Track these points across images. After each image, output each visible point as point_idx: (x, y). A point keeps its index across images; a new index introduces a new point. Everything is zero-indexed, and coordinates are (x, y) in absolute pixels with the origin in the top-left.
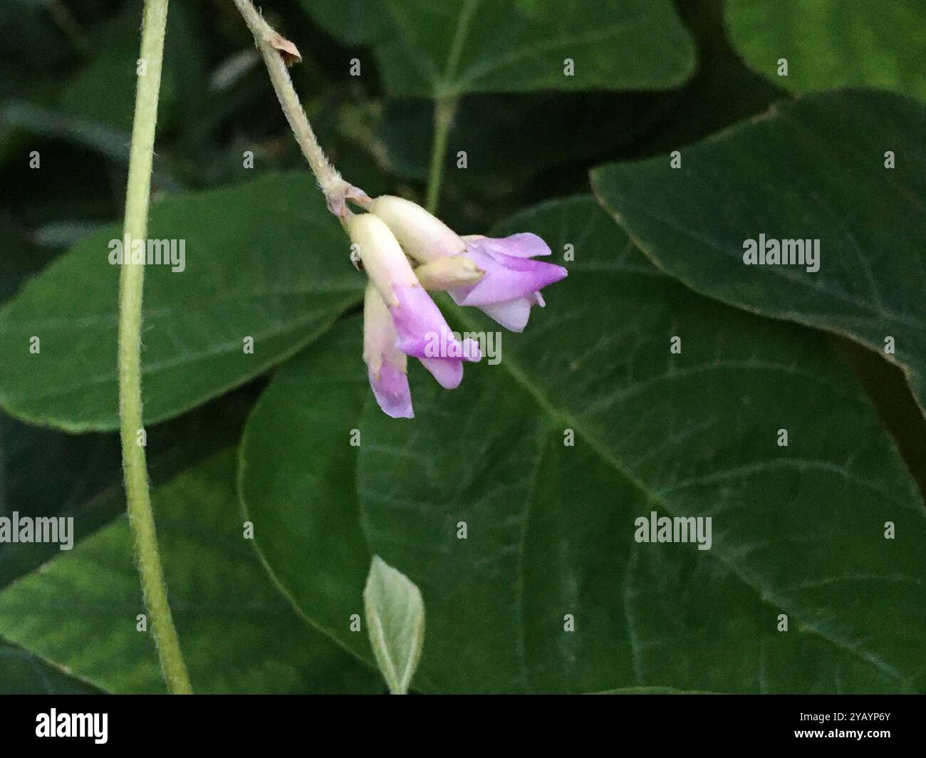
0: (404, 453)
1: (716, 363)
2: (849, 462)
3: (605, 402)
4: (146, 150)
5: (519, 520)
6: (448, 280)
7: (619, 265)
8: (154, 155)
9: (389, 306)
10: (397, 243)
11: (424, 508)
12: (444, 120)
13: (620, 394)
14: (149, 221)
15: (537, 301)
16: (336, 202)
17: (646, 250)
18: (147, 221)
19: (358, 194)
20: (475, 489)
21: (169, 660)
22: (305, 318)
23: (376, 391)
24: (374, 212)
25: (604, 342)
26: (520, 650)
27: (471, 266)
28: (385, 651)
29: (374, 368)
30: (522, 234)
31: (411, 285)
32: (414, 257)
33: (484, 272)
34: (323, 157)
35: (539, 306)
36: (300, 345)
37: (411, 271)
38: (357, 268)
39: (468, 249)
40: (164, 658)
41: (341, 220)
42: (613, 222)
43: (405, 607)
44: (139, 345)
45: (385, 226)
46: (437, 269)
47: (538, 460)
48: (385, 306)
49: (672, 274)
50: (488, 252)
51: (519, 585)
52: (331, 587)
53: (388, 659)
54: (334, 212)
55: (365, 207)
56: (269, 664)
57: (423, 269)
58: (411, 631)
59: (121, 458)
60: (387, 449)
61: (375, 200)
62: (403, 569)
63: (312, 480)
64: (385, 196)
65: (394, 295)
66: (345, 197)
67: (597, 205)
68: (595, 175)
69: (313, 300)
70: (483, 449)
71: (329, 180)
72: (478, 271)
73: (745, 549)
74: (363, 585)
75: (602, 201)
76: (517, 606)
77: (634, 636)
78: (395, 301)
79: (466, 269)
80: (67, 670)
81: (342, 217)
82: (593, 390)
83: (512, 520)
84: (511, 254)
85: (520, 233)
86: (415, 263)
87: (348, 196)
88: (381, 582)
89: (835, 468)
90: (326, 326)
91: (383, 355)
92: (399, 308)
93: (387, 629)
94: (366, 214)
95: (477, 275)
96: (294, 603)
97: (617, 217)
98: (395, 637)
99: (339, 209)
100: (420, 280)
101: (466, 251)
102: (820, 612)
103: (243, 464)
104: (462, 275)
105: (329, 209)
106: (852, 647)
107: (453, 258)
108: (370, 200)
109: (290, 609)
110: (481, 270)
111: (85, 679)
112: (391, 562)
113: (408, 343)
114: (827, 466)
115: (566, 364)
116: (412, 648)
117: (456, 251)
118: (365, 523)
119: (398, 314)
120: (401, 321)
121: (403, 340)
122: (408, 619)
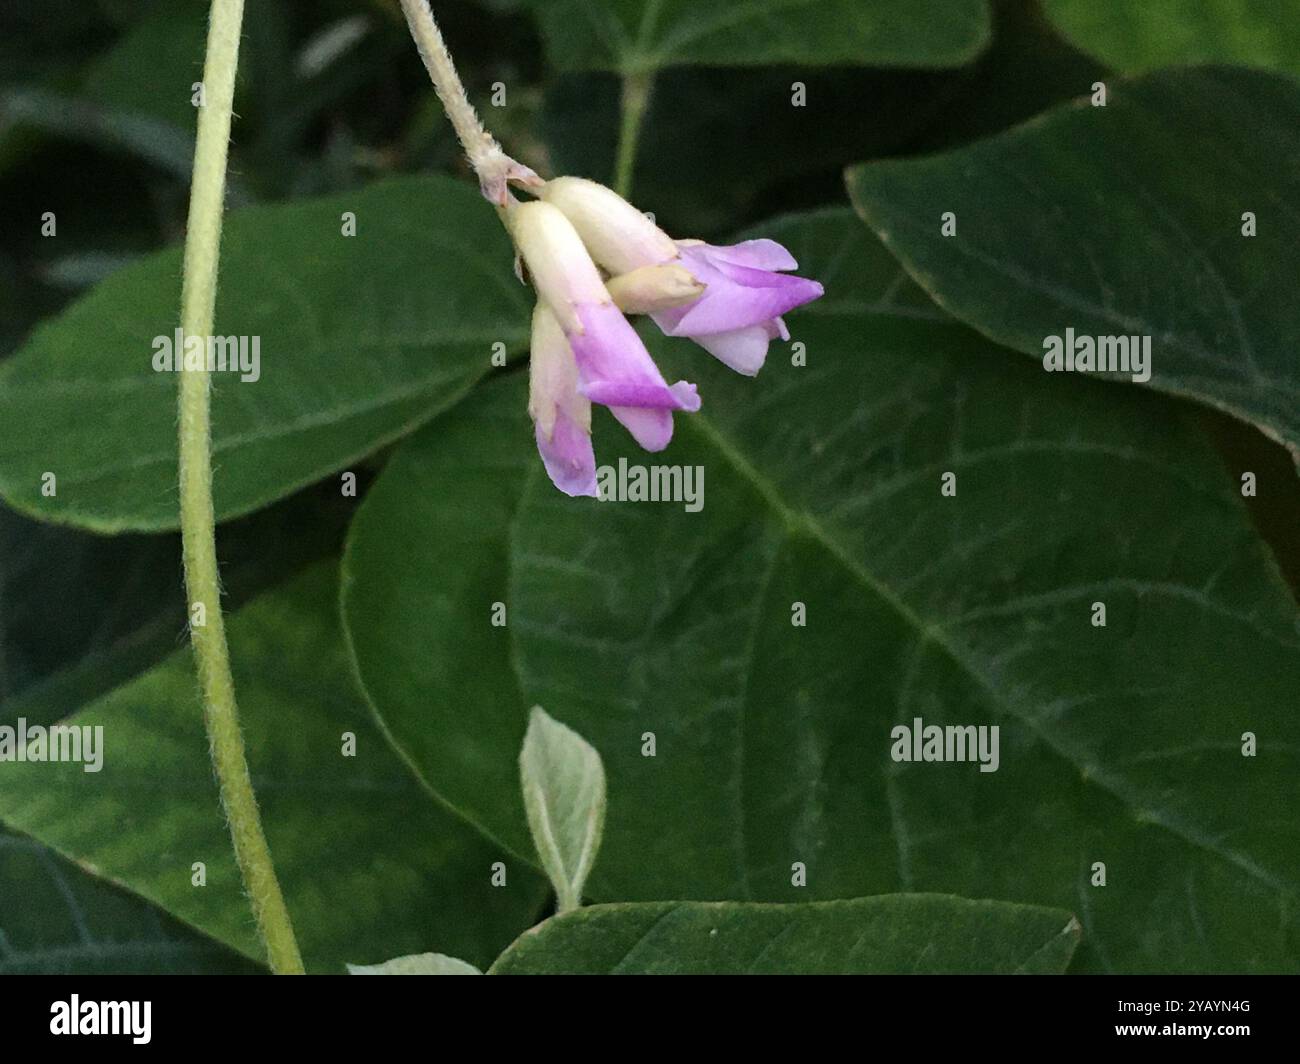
0: (575, 568)
1: (1020, 445)
2: (1211, 584)
3: (859, 501)
4: (223, 109)
5: (738, 664)
6: (654, 298)
7: (884, 306)
8: (232, 116)
9: (568, 333)
10: (581, 242)
11: (601, 646)
12: (635, 103)
13: (884, 488)
14: (225, 211)
15: (778, 331)
16: (494, 185)
17: (925, 281)
18: (222, 210)
19: (524, 174)
20: (675, 621)
21: (245, 839)
22: (437, 378)
23: (547, 459)
24: (548, 199)
25: (861, 414)
26: (738, 842)
27: (686, 278)
28: (550, 838)
29: (545, 424)
30: (756, 241)
31: (601, 302)
32: (604, 266)
33: (705, 286)
34: (476, 121)
35: (782, 340)
36: (426, 416)
37: (601, 283)
38: (522, 279)
39: (683, 255)
40: (239, 836)
41: (500, 211)
42: (878, 242)
43: (578, 778)
44: (208, 389)
45: (565, 219)
46: (638, 281)
47: (765, 579)
48: (563, 333)
49: (961, 315)
50: (711, 261)
51: (738, 753)
52: (470, 753)
53: (554, 849)
54: (490, 199)
55: (537, 192)
56: (379, 864)
57: (619, 283)
58: (586, 814)
59: (181, 548)
60: (553, 562)
61: (549, 182)
62: (574, 726)
63: (442, 603)
64: (564, 177)
65: (576, 317)
66: (506, 177)
67: (855, 218)
68: (852, 177)
69: (445, 353)
70: (688, 562)
71: (484, 153)
72: (696, 284)
73: (1059, 706)
74: (518, 746)
75: (862, 213)
76: (734, 784)
77: (900, 827)
78: (578, 324)
79: (679, 283)
80: (93, 867)
81: (503, 206)
82: (845, 482)
83: (727, 663)
84: (743, 265)
85: (753, 239)
86: (607, 274)
87: (512, 177)
88: (543, 743)
89: (1188, 593)
90: (463, 391)
91: (558, 406)
92: (583, 335)
93: (552, 809)
94: (537, 202)
95: (692, 290)
96: (419, 775)
97: (884, 236)
98: (562, 821)
99: (498, 196)
100: (612, 296)
101: (678, 257)
102: (1167, 793)
103: (347, 578)
104: (672, 290)
105: (485, 196)
106: (1211, 843)
107: (660, 266)
108: (541, 182)
109: (412, 781)
110: (700, 284)
111: (117, 880)
112: (559, 717)
113: (596, 385)
114: (1176, 590)
115: (806, 447)
116: (589, 835)
117: (665, 258)
118: (519, 667)
119: (581, 342)
120: (586, 355)
121: (588, 382)
122: (581, 796)
